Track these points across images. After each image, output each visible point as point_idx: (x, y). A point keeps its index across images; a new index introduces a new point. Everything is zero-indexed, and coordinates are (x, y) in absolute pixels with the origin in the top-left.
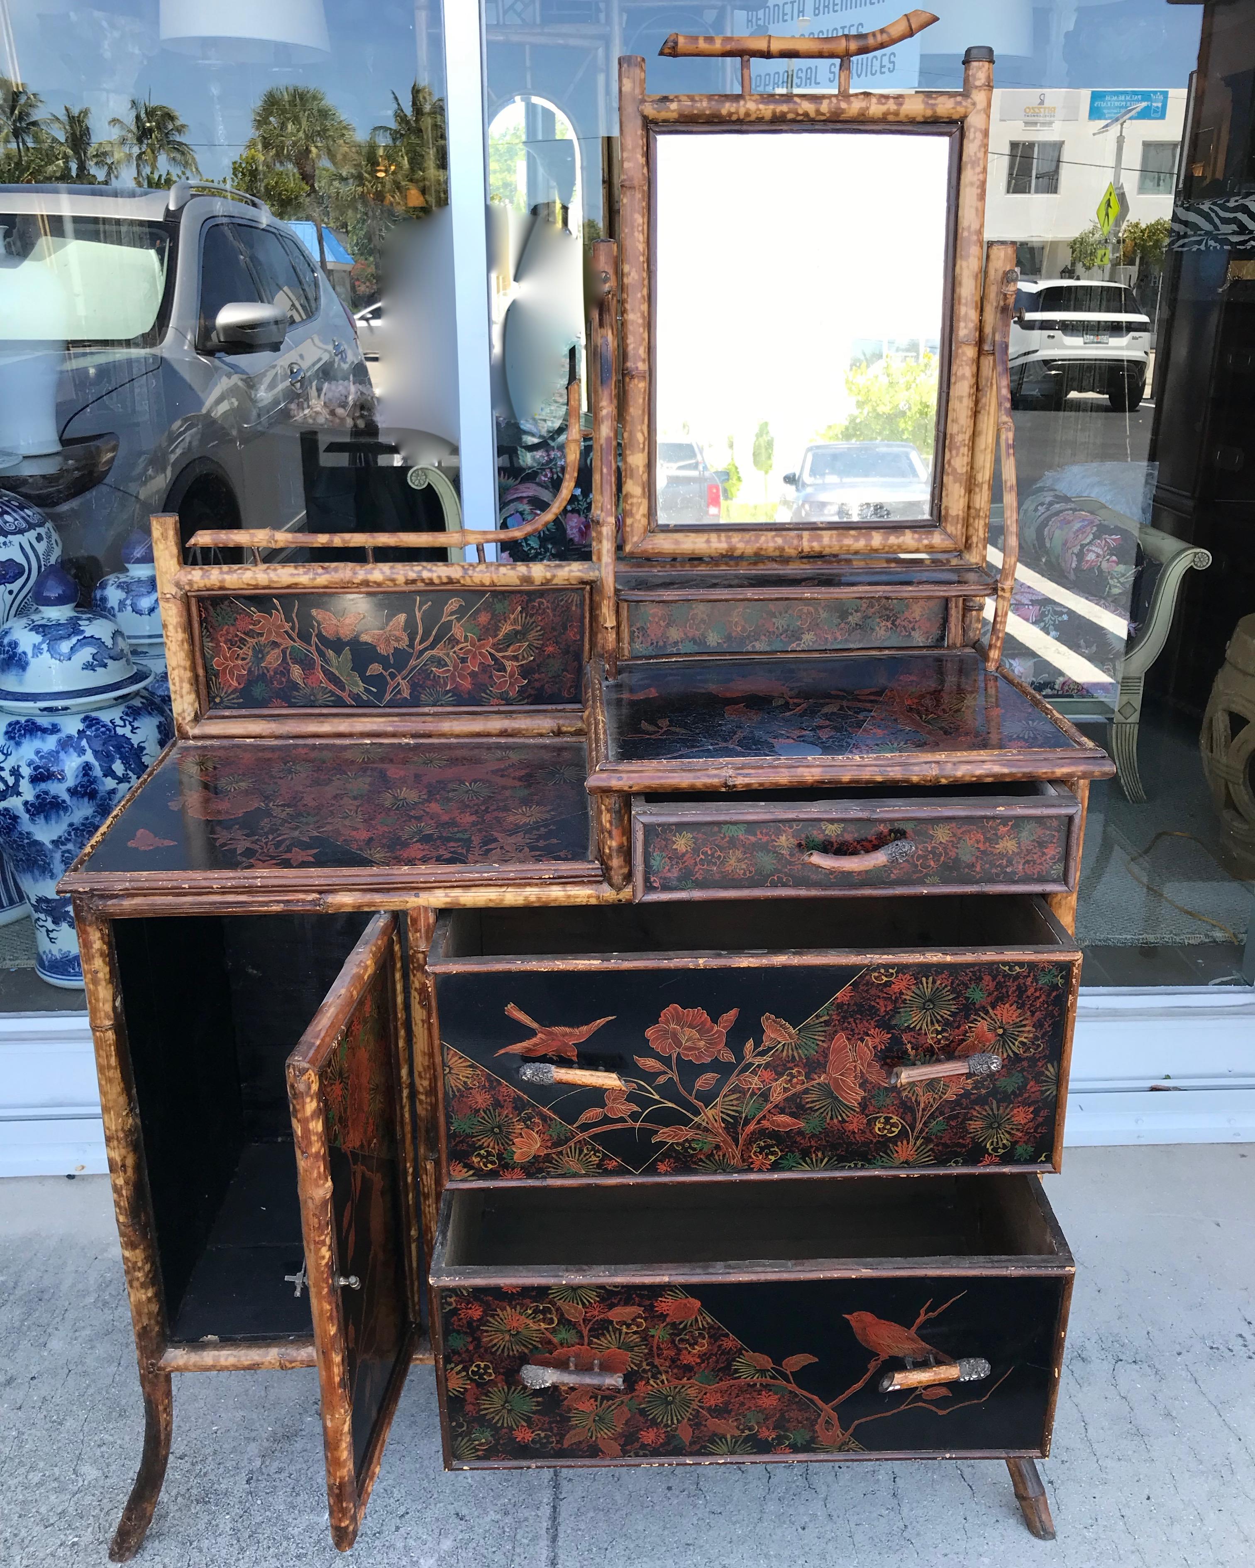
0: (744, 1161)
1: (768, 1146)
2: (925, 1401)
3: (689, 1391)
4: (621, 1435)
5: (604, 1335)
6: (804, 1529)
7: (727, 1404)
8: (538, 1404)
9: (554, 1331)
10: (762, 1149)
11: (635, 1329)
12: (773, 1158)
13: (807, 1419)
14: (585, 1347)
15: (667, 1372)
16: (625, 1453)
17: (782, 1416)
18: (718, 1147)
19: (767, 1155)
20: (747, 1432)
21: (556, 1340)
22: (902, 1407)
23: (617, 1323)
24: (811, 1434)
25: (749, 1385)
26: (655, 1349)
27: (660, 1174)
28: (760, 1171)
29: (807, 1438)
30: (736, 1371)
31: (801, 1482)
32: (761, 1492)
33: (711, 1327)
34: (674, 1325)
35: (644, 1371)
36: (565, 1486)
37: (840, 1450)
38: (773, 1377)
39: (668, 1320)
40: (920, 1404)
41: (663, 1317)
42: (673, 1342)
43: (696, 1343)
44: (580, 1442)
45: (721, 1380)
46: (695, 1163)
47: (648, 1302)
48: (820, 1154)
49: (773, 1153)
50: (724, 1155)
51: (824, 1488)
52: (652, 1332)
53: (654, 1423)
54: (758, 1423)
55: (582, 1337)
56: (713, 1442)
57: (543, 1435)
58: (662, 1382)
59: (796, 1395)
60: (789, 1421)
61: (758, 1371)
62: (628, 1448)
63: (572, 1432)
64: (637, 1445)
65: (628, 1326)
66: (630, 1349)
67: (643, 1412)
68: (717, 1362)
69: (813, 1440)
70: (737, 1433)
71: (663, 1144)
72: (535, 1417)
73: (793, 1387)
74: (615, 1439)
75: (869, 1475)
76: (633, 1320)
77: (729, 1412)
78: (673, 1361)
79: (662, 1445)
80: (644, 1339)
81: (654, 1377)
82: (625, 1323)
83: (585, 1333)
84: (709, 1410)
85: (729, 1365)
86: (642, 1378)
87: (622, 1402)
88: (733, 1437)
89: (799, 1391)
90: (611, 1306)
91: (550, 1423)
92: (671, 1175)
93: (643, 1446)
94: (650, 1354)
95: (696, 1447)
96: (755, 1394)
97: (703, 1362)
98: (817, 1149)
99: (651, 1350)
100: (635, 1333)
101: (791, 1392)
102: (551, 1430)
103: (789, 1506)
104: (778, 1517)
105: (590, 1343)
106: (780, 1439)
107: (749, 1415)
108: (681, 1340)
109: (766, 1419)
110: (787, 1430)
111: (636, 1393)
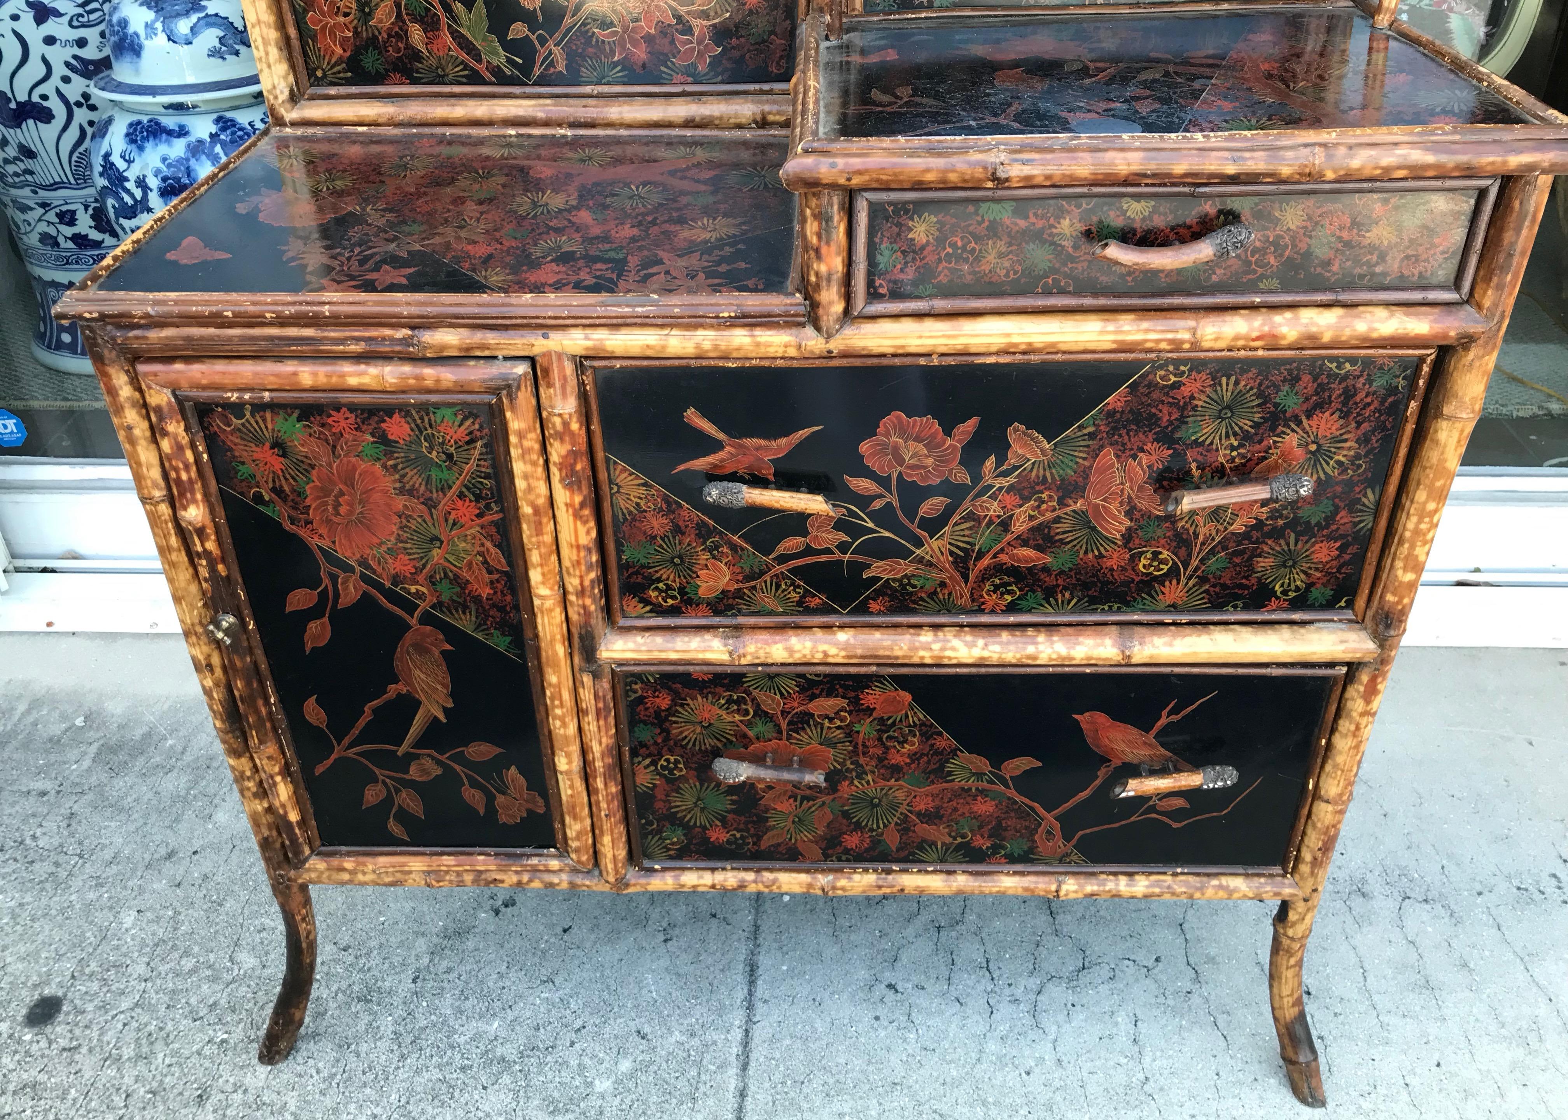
0: (973, 601)
1: (1005, 585)
2: (1158, 811)
3: (897, 794)
4: (823, 837)
5: (803, 729)
7: (938, 808)
8: (734, 802)
9: (749, 724)
10: (997, 587)
11: (838, 723)
12: (1009, 598)
13: (1026, 827)
14: (784, 742)
15: (873, 772)
16: (826, 857)
17: (999, 824)
19: (1002, 594)
20: (959, 840)
21: (751, 734)
22: (1134, 818)
23: (819, 716)
24: (1029, 843)
25: (963, 789)
26: (860, 747)
27: (872, 615)
28: (992, 612)
29: (1025, 847)
30: (950, 773)
33: (923, 724)
34: (882, 721)
35: (848, 770)
37: (1061, 862)
38: (991, 781)
39: (875, 715)
40: (1153, 814)
41: (870, 711)
42: (880, 739)
43: (906, 741)
44: (779, 844)
45: (933, 782)
46: (914, 602)
47: (852, 694)
48: (1067, 595)
49: (1010, 592)
52: (857, 727)
53: (858, 826)
54: (972, 831)
55: (780, 732)
56: (921, 848)
57: (738, 835)
58: (868, 783)
59: (1016, 802)
60: (1006, 830)
61: (974, 774)
62: (830, 851)
63: (771, 833)
64: (839, 849)
65: (831, 720)
66: (833, 744)
67: (846, 815)
68: (929, 762)
69: (1032, 849)
70: (948, 840)
71: (876, 579)
72: (730, 816)
73: (1011, 792)
74: (816, 842)
76: (837, 713)
77: (941, 818)
78: (881, 760)
79: (867, 850)
80: (848, 735)
81: (859, 777)
82: (827, 717)
83: (784, 726)
84: (919, 814)
85: (942, 767)
86: (846, 778)
87: (824, 803)
88: (943, 844)
89: (1019, 798)
90: (813, 697)
91: (746, 822)
92: (885, 616)
93: (847, 850)
94: (855, 752)
95: (902, 854)
96: (969, 799)
97: (913, 762)
98: (1065, 588)
99: (856, 746)
100: (838, 728)
101: (1010, 798)
102: (747, 829)
105: (789, 737)
106: (995, 848)
107: (962, 821)
108: (890, 738)
109: (981, 826)
110: (1004, 839)
111: (839, 794)
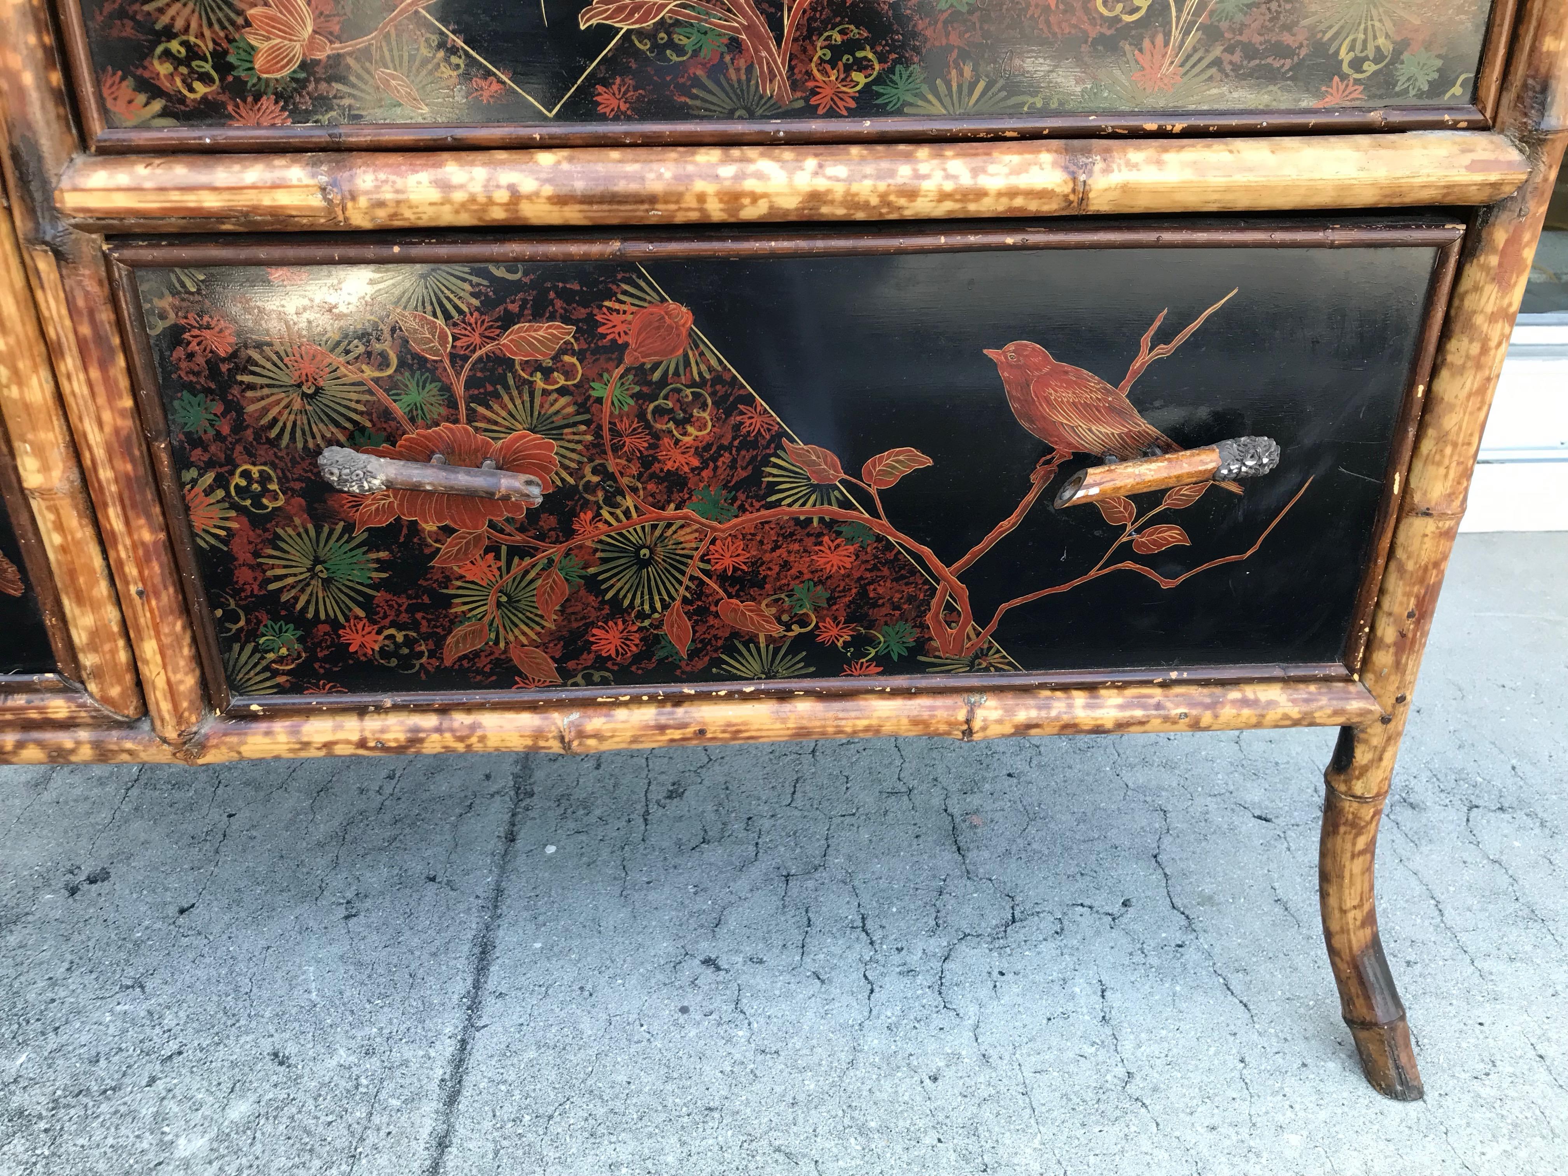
0: (794, 86)
1: (852, 46)
2: (1137, 559)
3: (681, 536)
4: (555, 637)
5: (497, 396)
6: (935, 1079)
7: (756, 564)
8: (383, 566)
9: (392, 386)
10: (837, 52)
11: (562, 382)
12: (860, 78)
13: (911, 599)
14: (463, 426)
15: (634, 490)
16: (566, 676)
17: (863, 593)
18: (735, 45)
19: (848, 68)
20: (796, 629)
21: (399, 409)
22: (1093, 573)
23: (525, 364)
24: (916, 632)
25: (797, 521)
26: (606, 433)
27: (603, 118)
28: (832, 114)
29: (910, 641)
30: (772, 488)
31: (931, 998)
32: (856, 1015)
33: (718, 379)
34: (640, 373)
35: (590, 488)
36: (491, 1006)
37: (972, 667)
38: (845, 504)
39: (627, 360)
40: (1128, 565)
41: (618, 350)
42: (641, 416)
43: (688, 420)
44: (476, 654)
45: (742, 509)
46: (684, 90)
47: (582, 312)
48: (968, 70)
49: (862, 65)
50: (750, 69)
51: (973, 1009)
52: (598, 390)
53: (616, 609)
54: (817, 609)
55: (452, 404)
56: (731, 651)
57: (400, 638)
58: (627, 513)
59: (889, 546)
60: (875, 605)
61: (814, 488)
62: (571, 665)
63: (459, 631)
64: (587, 659)
65: (547, 373)
66: (554, 431)
67: (593, 584)
68: (733, 465)
69: (921, 646)
70: (778, 630)
71: (605, 33)
72: (379, 596)
73: (883, 526)
74: (544, 646)
75: (1056, 988)
76: (556, 358)
77: (761, 584)
78: (647, 462)
79: (637, 659)
80: (583, 407)
81: (610, 502)
82: (538, 367)
83: (459, 389)
84: (723, 578)
85: (757, 475)
86: (586, 504)
87: (551, 561)
88: (770, 639)
89: (896, 537)
90: (507, 321)
91: (412, 610)
92: (629, 119)
93: (601, 662)
94: (596, 448)
95: (701, 664)
96: (809, 542)
97: (705, 465)
98: (964, 55)
99: (598, 435)
100: (563, 391)
101: (879, 539)
102: (415, 625)
103: (907, 1039)
104: (887, 1059)
105: (472, 417)
106: (860, 643)
107: (800, 590)
108: (659, 412)
109: (831, 601)
110: (871, 625)
111: (576, 541)
